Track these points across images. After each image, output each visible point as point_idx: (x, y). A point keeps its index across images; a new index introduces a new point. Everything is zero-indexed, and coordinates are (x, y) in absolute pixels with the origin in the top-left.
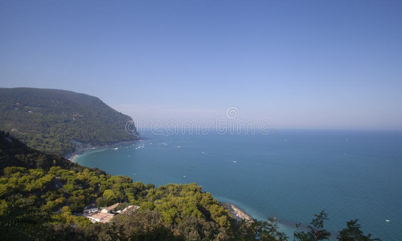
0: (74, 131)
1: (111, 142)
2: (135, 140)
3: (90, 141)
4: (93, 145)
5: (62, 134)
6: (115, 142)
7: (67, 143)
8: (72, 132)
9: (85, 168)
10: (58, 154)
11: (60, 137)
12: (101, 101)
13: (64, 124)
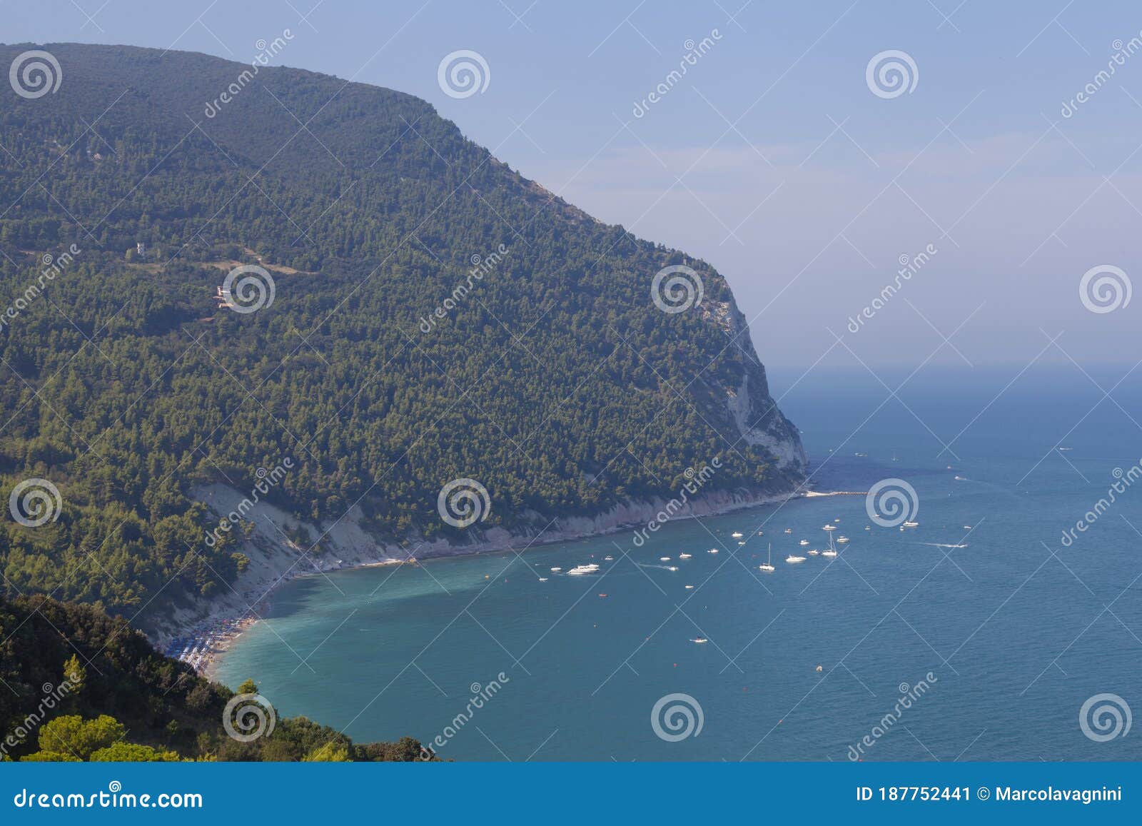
0: (227, 406)
1: (535, 502)
2: (756, 488)
3: (352, 495)
4: (389, 536)
5: (131, 435)
6: (571, 507)
7: (167, 510)
8: (215, 413)
9: (320, 736)
10: (97, 607)
11: (114, 461)
12: (451, 128)
13: (146, 343)
